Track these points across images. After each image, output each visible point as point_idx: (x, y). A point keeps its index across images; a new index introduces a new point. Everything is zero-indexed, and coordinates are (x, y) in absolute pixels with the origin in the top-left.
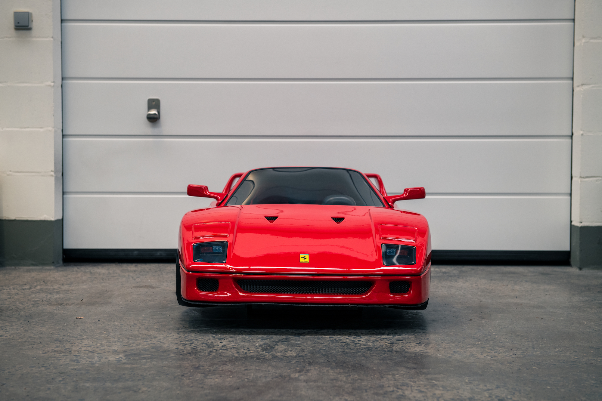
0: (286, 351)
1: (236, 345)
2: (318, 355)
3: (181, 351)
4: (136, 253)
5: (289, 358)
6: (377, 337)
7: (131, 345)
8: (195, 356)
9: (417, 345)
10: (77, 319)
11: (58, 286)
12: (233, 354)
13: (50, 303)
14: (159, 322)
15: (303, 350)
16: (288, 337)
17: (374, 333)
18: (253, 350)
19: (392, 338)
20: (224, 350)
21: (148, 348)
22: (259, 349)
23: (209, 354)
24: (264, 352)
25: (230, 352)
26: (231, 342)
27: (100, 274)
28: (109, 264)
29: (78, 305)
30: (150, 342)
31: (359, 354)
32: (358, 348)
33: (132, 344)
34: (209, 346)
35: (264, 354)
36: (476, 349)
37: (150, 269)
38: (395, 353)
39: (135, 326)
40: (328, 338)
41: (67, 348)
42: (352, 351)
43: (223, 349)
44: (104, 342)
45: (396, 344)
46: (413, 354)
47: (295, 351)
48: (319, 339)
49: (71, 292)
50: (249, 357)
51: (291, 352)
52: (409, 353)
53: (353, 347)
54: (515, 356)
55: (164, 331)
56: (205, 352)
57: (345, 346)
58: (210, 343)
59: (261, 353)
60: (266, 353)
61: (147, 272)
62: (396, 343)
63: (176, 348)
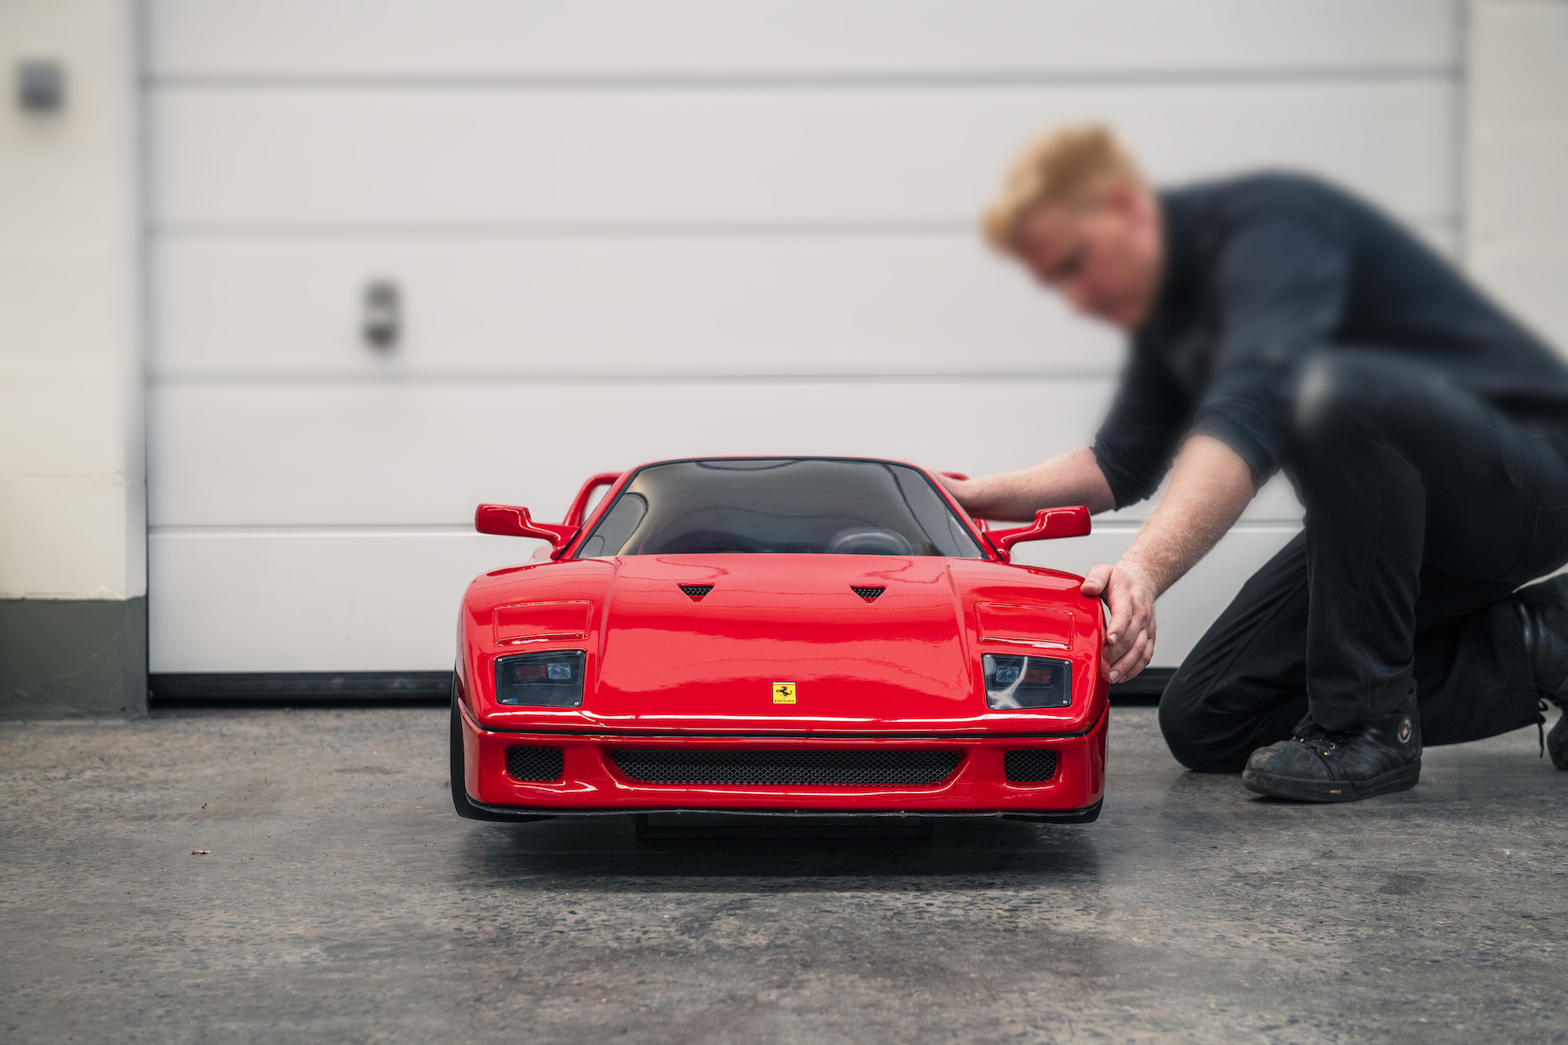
0: (741, 932)
1: (612, 918)
2: (824, 943)
3: (470, 937)
4: (338, 681)
5: (751, 951)
6: (974, 893)
7: (339, 922)
8: (506, 949)
9: (1078, 913)
10: (193, 856)
11: (139, 769)
12: (605, 942)
13: (121, 814)
14: (408, 862)
15: (785, 931)
16: (744, 897)
17: (967, 883)
18: (655, 932)
19: (1013, 896)
20: (581, 932)
21: (383, 930)
22: (672, 929)
23: (542, 942)
24: (686, 937)
25: (598, 938)
26: (598, 910)
27: (245, 739)
28: (268, 712)
29: (195, 819)
30: (387, 914)
31: (930, 937)
32: (926, 924)
33: (343, 920)
34: (541, 922)
35: (685, 940)
36: (1231, 923)
37: (375, 725)
38: (1022, 937)
39: (347, 873)
40: (847, 898)
41: (174, 932)
42: (912, 932)
43: (579, 930)
44: (269, 914)
45: (1025, 912)
46: (1069, 937)
47: (764, 933)
48: (825, 900)
49: (173, 787)
50: (648, 949)
51: (755, 936)
52: (1058, 935)
53: (916, 921)
54: (1332, 940)
55: (423, 885)
56: (531, 937)
57: (892, 918)
58: (544, 915)
59: (678, 938)
60: (690, 938)
61: (369, 732)
62: (1025, 910)
63: (456, 929)
